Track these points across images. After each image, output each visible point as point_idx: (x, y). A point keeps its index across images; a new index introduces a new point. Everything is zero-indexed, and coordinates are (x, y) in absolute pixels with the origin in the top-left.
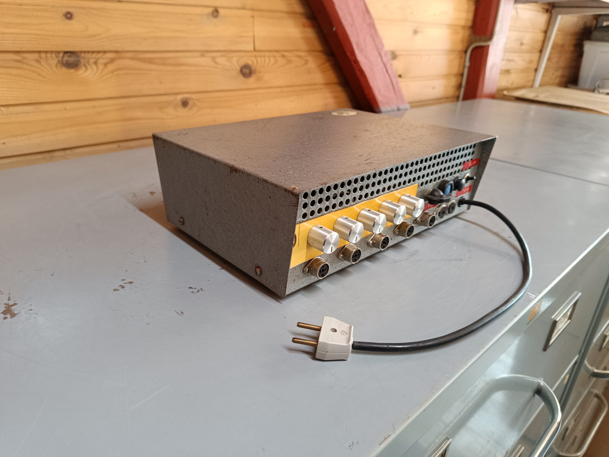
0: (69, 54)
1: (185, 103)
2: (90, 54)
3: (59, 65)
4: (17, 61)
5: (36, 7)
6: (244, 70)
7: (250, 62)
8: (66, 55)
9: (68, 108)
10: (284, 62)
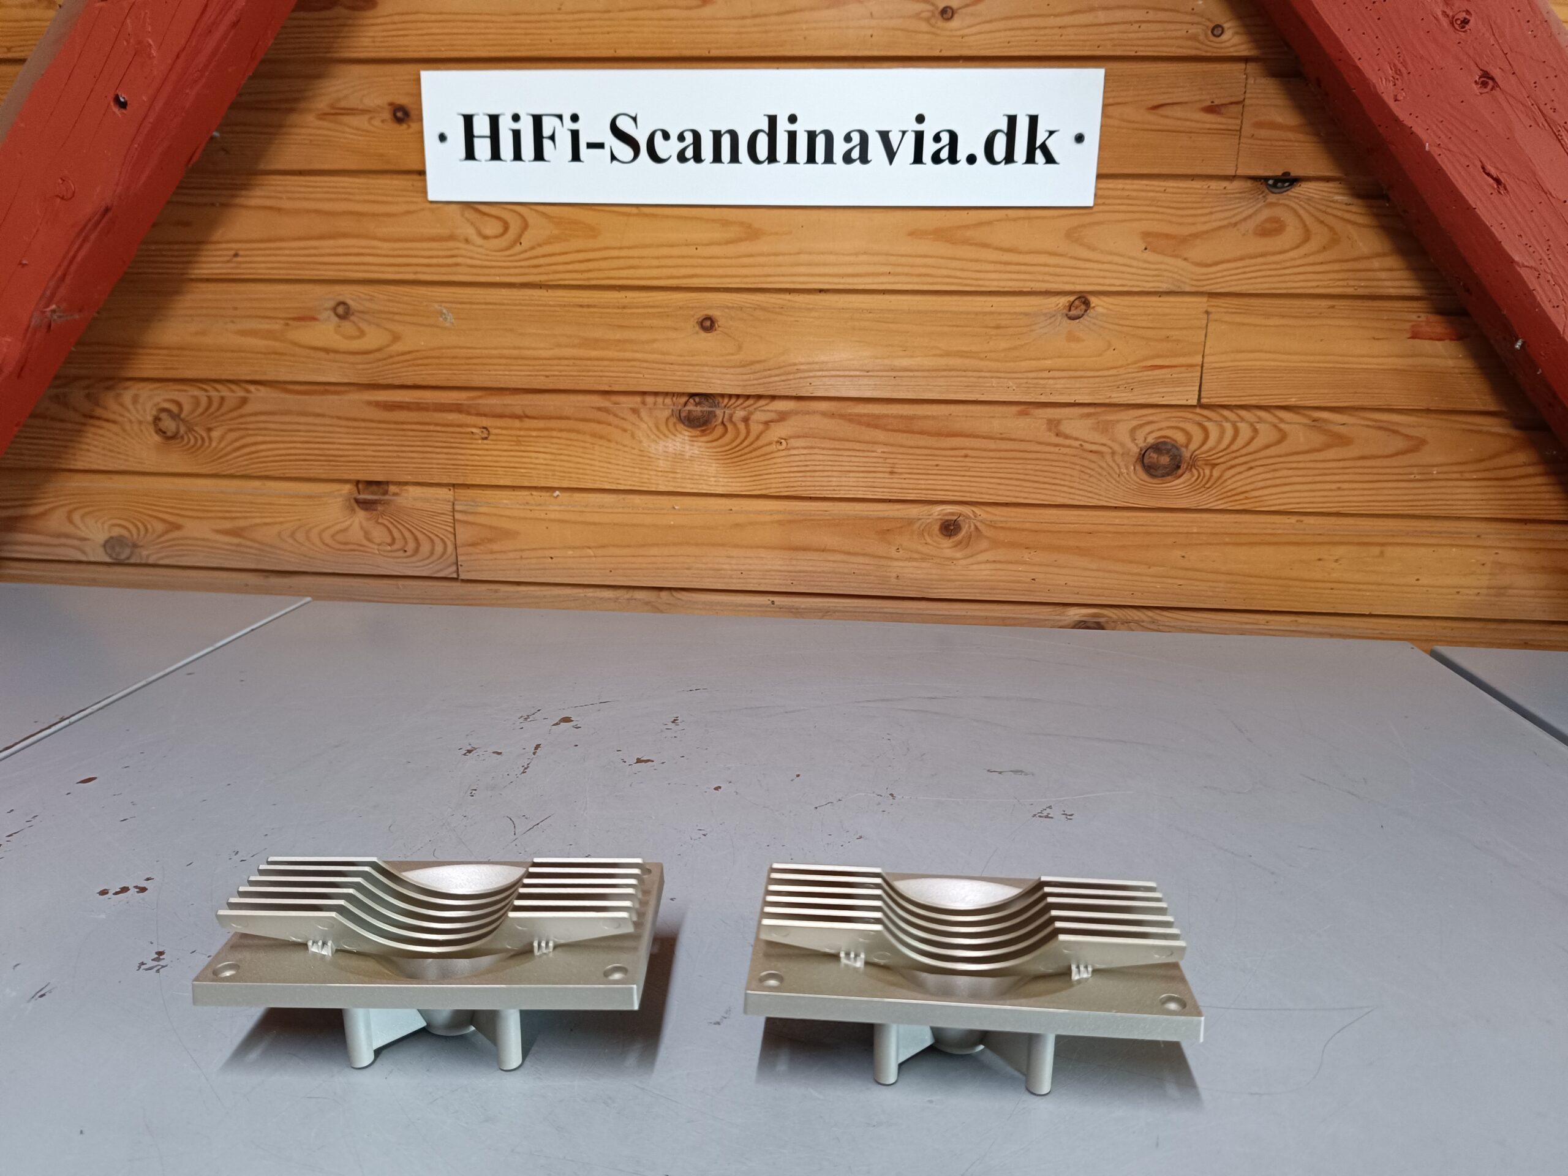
0: (697, 399)
1: (949, 528)
2: (740, 401)
3: (673, 420)
4: (599, 409)
5: (650, 310)
6: (1155, 456)
7: (1180, 438)
8: (691, 400)
9: (676, 507)
10: (1318, 439)
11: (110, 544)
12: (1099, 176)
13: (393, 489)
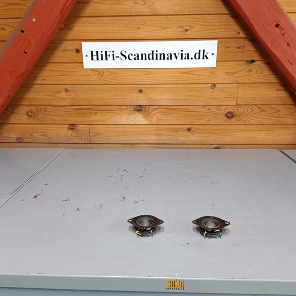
1: (189, 130)
2: (147, 106)
3: (134, 110)
4: (119, 109)
5: (129, 89)
6: (228, 115)
7: (233, 111)
8: (137, 106)
10: (260, 110)
11: (17, 138)
12: (217, 61)
13: (77, 125)
